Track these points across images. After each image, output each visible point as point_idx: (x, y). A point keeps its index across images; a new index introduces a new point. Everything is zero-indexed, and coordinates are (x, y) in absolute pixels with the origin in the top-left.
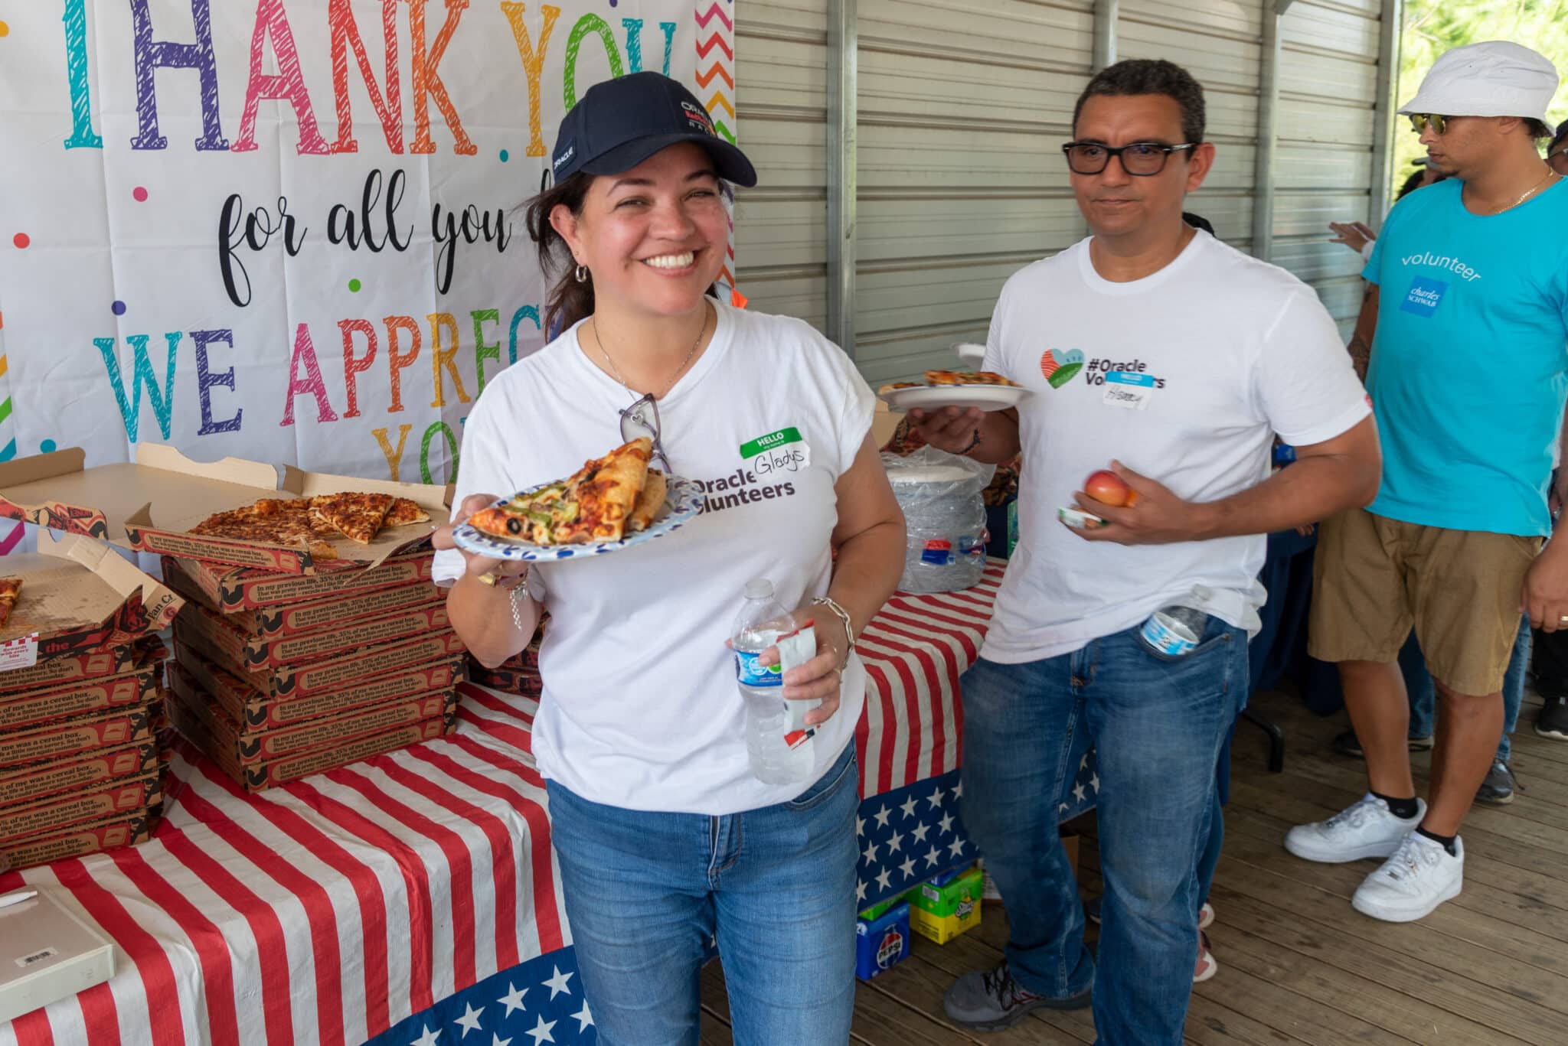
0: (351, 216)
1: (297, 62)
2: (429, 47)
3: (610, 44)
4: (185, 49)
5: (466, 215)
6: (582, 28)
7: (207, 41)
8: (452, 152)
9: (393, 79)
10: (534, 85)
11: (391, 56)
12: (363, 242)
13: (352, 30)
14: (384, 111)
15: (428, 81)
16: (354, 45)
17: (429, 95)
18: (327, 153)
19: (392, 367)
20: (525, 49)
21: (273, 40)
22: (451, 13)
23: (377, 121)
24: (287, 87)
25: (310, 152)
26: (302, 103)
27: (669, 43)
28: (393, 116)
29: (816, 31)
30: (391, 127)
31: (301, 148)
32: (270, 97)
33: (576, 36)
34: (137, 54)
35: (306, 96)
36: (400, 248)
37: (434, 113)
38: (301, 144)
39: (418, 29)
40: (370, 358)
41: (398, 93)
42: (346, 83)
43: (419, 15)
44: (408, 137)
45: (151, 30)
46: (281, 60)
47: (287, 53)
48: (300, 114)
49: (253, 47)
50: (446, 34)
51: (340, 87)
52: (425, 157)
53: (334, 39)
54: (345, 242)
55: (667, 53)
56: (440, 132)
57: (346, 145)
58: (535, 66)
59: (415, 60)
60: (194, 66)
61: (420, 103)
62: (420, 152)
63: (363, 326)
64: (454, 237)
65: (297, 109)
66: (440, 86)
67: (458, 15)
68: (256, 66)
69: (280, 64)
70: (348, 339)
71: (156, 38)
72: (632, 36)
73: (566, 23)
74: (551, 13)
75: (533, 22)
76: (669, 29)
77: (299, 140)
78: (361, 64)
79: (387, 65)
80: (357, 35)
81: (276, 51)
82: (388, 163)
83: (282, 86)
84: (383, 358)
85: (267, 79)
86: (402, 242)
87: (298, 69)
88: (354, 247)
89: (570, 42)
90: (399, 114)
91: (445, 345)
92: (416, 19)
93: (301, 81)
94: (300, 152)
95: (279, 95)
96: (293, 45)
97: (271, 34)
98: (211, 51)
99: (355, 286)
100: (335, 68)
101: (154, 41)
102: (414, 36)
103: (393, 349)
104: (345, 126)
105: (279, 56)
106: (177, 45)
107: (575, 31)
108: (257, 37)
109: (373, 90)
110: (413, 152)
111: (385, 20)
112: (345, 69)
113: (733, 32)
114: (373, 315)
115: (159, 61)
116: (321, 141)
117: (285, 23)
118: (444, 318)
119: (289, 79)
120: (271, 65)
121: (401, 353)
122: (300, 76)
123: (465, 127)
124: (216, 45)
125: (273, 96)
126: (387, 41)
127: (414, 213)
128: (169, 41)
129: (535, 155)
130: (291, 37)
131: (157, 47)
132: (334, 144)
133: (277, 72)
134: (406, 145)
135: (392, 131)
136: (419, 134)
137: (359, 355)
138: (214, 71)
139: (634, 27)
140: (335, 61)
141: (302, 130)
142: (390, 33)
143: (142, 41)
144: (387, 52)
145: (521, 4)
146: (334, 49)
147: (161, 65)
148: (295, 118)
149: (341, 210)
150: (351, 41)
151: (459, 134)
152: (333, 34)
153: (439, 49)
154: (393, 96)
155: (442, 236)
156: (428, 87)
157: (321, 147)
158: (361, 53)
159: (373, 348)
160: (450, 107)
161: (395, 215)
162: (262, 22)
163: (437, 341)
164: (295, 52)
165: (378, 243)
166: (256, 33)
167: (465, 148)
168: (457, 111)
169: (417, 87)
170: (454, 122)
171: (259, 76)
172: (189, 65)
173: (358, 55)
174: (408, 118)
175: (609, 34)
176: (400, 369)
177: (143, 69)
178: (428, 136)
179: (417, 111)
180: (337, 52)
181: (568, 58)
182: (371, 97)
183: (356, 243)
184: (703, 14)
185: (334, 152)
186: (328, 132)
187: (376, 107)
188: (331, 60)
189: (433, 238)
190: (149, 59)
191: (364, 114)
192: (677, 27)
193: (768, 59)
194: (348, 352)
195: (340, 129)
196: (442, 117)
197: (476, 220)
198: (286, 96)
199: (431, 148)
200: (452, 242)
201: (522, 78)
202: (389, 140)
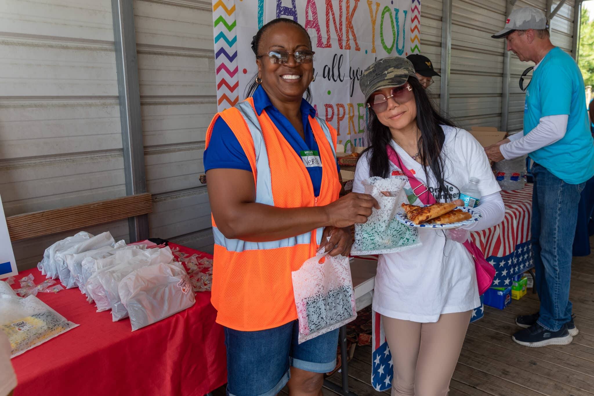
0: (329, 69)
1: (317, 16)
2: (350, 14)
3: (391, 17)
4: (290, 9)
5: (357, 71)
6: (385, 11)
7: (295, 7)
8: (354, 49)
9: (341, 24)
10: (374, 29)
11: (341, 16)
12: (332, 79)
13: (331, 6)
14: (338, 34)
15: (350, 26)
16: (332, 12)
17: (350, 30)
18: (324, 47)
19: (338, 120)
20: (372, 17)
21: (311, 8)
22: (356, 3)
23: (337, 38)
24: (315, 25)
25: (320, 47)
26: (318, 30)
27: (405, 17)
28: (341, 36)
29: (439, 16)
30: (340, 40)
31: (318, 45)
32: (310, 28)
33: (383, 13)
34: (277, 10)
35: (319, 28)
36: (341, 81)
37: (351, 37)
38: (318, 44)
39: (348, 7)
40: (332, 117)
41: (342, 29)
42: (329, 24)
43: (349, 3)
44: (344, 44)
45: (281, 2)
46: (313, 15)
47: (315, 13)
48: (318, 34)
49: (306, 10)
50: (354, 10)
51: (328, 26)
52: (348, 50)
53: (327, 9)
54: (327, 78)
55: (405, 21)
56: (352, 43)
57: (329, 46)
58: (374, 22)
59: (347, 18)
60: (292, 15)
61: (347, 32)
62: (347, 49)
63: (331, 106)
64: (354, 78)
65: (317, 32)
66: (352, 28)
67: (357, 3)
68: (307, 17)
69: (313, 16)
70: (327, 111)
71: (282, 5)
72: (397, 14)
73: (381, 8)
74: (378, 5)
75: (374, 7)
76: (405, 12)
77: (317, 43)
78: (333, 18)
79: (340, 19)
80: (332, 9)
81: (312, 12)
82: (339, 52)
83: (313, 24)
84: (335, 117)
85: (310, 21)
86: (342, 79)
87: (317, 19)
88: (329, 80)
89: (382, 15)
90: (342, 36)
91: (351, 114)
92: (348, 4)
93: (318, 23)
94: (317, 47)
95: (313, 27)
96: (316, 11)
97: (311, 6)
98: (296, 11)
99: (329, 93)
100: (327, 19)
101: (282, 6)
102: (347, 10)
103: (338, 115)
104: (329, 39)
105: (313, 14)
106: (287, 8)
107: (383, 12)
108: (307, 8)
109: (336, 27)
110: (345, 49)
111: (340, 4)
112: (329, 20)
113: (420, 15)
114: (333, 103)
115: (283, 13)
116: (323, 43)
117: (314, 3)
118: (351, 105)
119: (315, 21)
120: (311, 18)
121: (340, 116)
122: (318, 21)
123: (357, 41)
124: (297, 9)
125: (311, 27)
126: (340, 11)
127: (345, 70)
128: (286, 6)
129: (373, 52)
130: (316, 8)
131: (283, 8)
132: (326, 45)
133: (312, 19)
134: (344, 47)
135: (340, 41)
136: (347, 43)
137: (329, 117)
138: (297, 17)
139: (397, 11)
140: (327, 17)
141: (318, 39)
142: (341, 9)
143: (279, 6)
144: (340, 14)
145: (371, 1)
146: (327, 12)
147: (283, 14)
148: (316, 35)
149: (327, 67)
150: (331, 10)
151: (356, 44)
152: (327, 7)
153: (352, 15)
154: (341, 29)
155: (352, 78)
156: (349, 27)
157: (322, 45)
158: (333, 14)
159: (333, 114)
160: (355, 35)
161: (340, 69)
162: (309, 2)
163: (349, 113)
164: (317, 13)
165: (336, 79)
166: (307, 6)
167: (358, 49)
168: (356, 36)
169: (347, 27)
170: (355, 40)
171: (308, 20)
172: (291, 15)
173: (333, 15)
174: (344, 38)
175: (391, 13)
176: (340, 122)
177: (278, 15)
178: (349, 44)
179: (347, 35)
180: (327, 14)
181: (381, 20)
182: (335, 29)
183: (330, 78)
184: (413, 9)
185: (326, 47)
186: (324, 41)
187: (337, 33)
188: (326, 16)
189: (350, 78)
190: (280, 12)
191: (334, 36)
192: (408, 12)
193: (428, 25)
194: (327, 115)
195: (328, 40)
196: (353, 37)
197: (359, 73)
198: (314, 28)
199: (349, 48)
200: (354, 80)
201: (371, 27)
202: (339, 44)
